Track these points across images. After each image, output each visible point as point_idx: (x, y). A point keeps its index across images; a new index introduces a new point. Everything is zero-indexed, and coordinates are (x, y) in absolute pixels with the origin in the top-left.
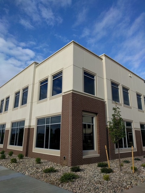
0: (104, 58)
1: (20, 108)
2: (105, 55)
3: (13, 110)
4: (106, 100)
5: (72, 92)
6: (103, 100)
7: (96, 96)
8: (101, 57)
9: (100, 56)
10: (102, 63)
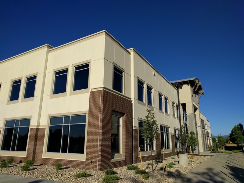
0: (132, 53)
1: (22, 102)
2: (133, 49)
3: (7, 104)
4: (132, 99)
5: (104, 90)
6: (130, 99)
7: (123, 94)
8: (129, 51)
9: (128, 49)
10: (130, 58)
